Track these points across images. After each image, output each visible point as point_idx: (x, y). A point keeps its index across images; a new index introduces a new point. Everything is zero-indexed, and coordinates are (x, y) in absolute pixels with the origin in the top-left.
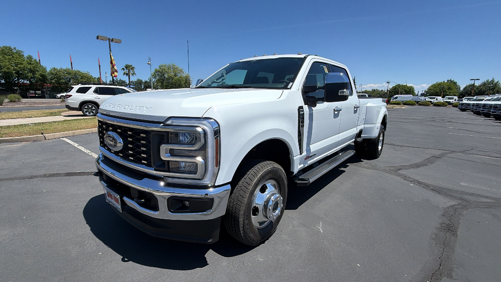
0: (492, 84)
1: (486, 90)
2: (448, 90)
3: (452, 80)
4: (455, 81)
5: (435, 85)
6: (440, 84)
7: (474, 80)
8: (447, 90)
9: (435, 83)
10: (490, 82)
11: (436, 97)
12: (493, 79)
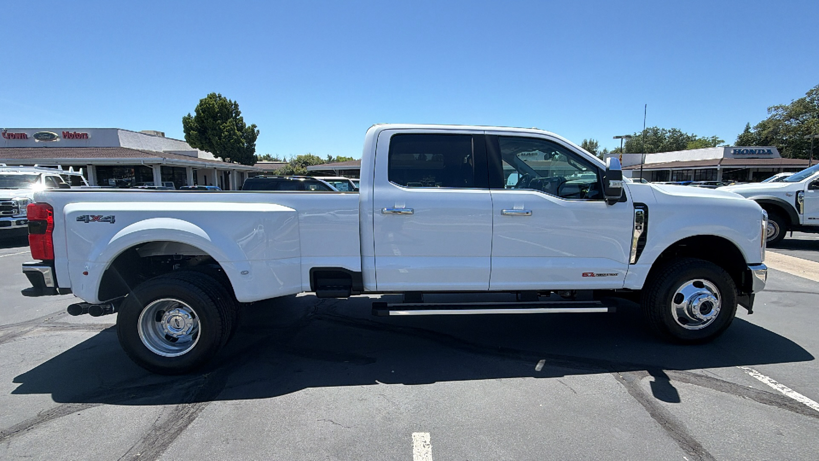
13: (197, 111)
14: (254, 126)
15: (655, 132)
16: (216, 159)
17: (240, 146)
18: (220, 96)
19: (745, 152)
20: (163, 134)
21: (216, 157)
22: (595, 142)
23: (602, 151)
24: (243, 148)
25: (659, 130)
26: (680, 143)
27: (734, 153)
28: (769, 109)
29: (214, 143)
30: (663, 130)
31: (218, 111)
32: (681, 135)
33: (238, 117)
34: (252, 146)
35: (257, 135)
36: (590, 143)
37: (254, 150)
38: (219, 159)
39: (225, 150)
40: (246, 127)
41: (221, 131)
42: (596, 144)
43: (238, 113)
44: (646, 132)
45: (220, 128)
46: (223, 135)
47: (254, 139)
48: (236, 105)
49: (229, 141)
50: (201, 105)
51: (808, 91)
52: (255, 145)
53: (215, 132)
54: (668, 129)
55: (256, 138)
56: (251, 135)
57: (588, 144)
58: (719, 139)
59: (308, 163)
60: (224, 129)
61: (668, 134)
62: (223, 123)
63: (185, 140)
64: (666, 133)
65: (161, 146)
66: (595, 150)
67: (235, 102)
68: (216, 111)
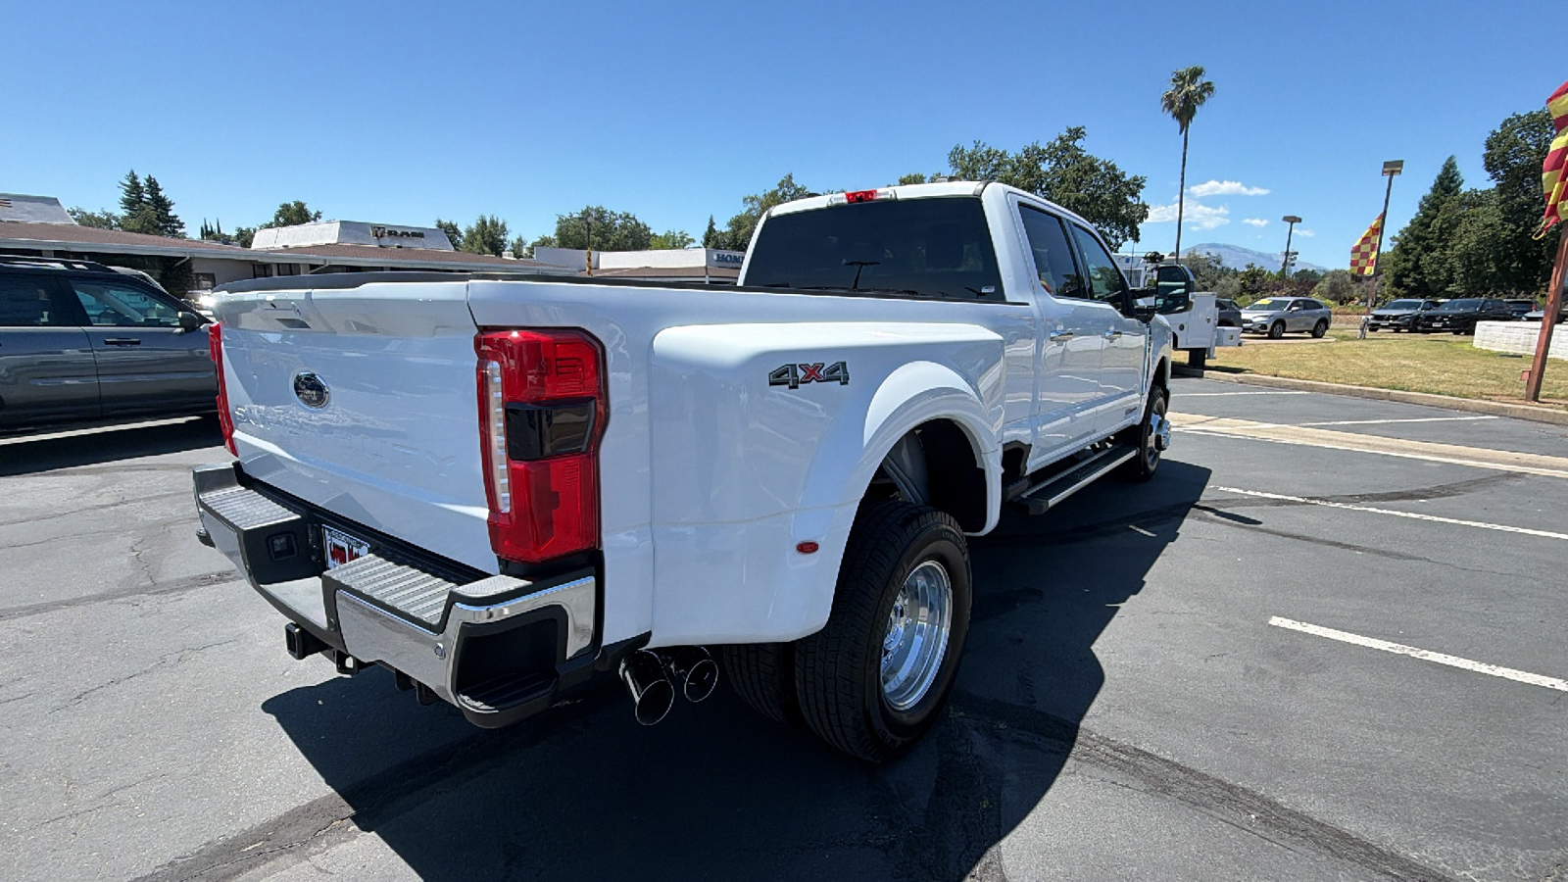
15: (601, 214)
19: (729, 259)
22: (500, 223)
23: (515, 241)
25: (605, 212)
26: (638, 239)
27: (718, 260)
28: (745, 200)
30: (612, 213)
32: (638, 225)
36: (492, 222)
42: (503, 226)
44: (586, 213)
51: (779, 181)
54: (619, 212)
57: (488, 224)
58: (689, 237)
61: (619, 222)
64: (617, 219)
66: (502, 237)
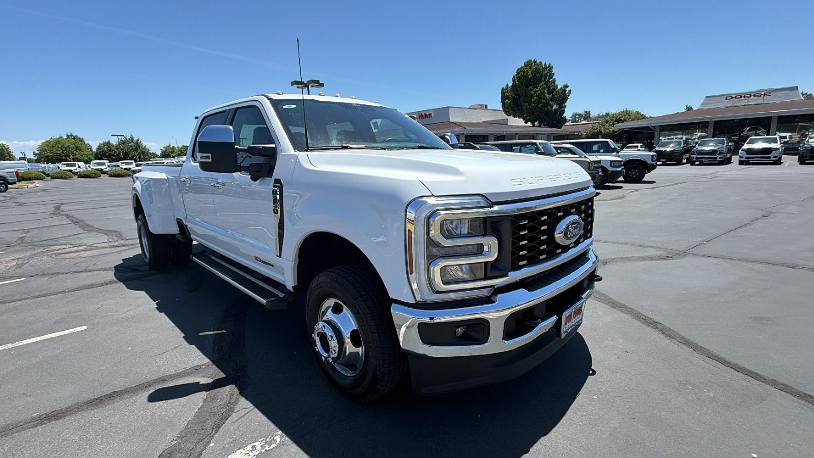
0: (132, 142)
1: (129, 150)
2: (76, 150)
3: (74, 135)
4: (80, 136)
5: (48, 142)
6: (58, 141)
7: (116, 135)
8: (75, 152)
9: (49, 139)
10: (129, 139)
11: (77, 163)
12: (131, 135)
13: (514, 80)
14: (566, 86)
16: (526, 125)
17: (548, 109)
18: (536, 62)
20: (486, 106)
21: (526, 122)
24: (551, 110)
29: (524, 108)
31: (531, 77)
33: (551, 80)
34: (562, 107)
35: (569, 95)
37: (563, 112)
38: (529, 124)
39: (533, 115)
40: (559, 88)
41: (532, 96)
43: (551, 76)
45: (530, 94)
46: (532, 100)
47: (565, 99)
48: (550, 68)
49: (538, 105)
50: (518, 73)
52: (565, 106)
53: (526, 98)
55: (568, 98)
56: (562, 97)
59: (622, 120)
60: (535, 94)
62: (534, 88)
63: (502, 109)
65: (482, 117)
67: (550, 64)
68: (530, 77)
